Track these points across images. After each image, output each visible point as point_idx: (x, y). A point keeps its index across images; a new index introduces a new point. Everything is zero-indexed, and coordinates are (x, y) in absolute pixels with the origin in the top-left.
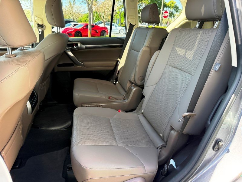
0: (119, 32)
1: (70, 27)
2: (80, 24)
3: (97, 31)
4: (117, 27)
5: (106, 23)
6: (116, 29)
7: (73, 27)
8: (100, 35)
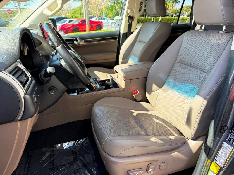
0: (111, 26)
1: (65, 23)
2: (75, 20)
3: (93, 26)
4: (109, 21)
5: (99, 17)
6: (107, 22)
7: (69, 23)
8: (96, 29)
